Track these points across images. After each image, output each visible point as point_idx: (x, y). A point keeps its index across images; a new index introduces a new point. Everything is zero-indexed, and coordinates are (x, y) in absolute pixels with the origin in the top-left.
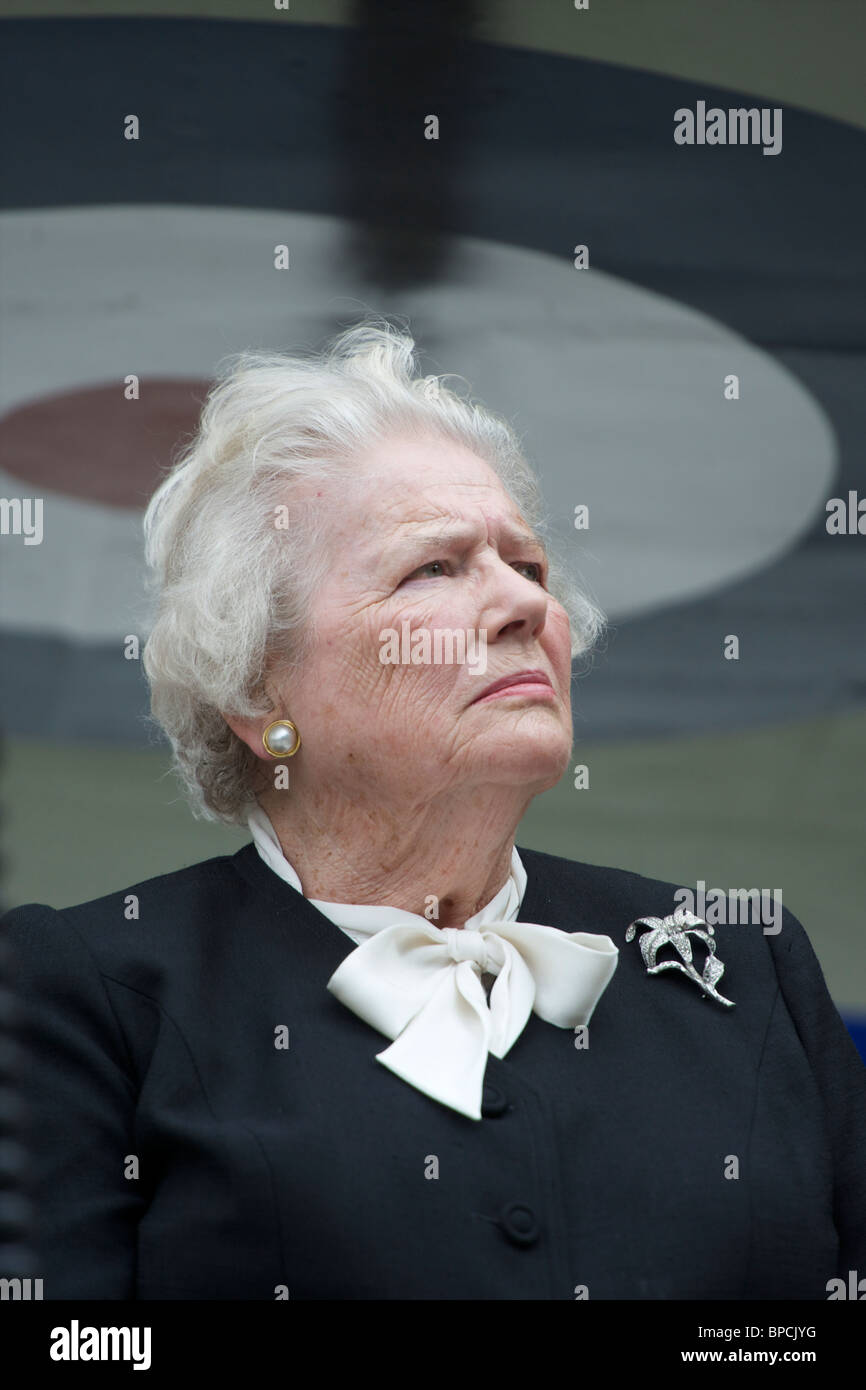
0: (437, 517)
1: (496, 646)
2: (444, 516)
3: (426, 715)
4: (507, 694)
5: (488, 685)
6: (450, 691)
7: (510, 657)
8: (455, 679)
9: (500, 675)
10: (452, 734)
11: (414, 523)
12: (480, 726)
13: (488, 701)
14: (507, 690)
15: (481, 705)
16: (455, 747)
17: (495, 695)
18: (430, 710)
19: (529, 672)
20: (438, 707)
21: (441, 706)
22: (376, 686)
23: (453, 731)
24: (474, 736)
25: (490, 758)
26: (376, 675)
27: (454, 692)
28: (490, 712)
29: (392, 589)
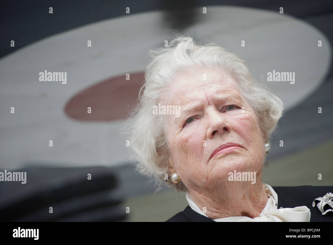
0: (190, 102)
1: (213, 139)
2: (192, 101)
3: (198, 166)
4: (218, 154)
5: (212, 152)
6: (202, 157)
7: (217, 142)
8: (203, 153)
9: (215, 148)
10: (206, 170)
11: (183, 105)
12: (213, 166)
13: (213, 158)
14: (217, 153)
15: (212, 159)
16: (208, 175)
17: (215, 155)
18: (199, 164)
19: (224, 145)
20: (200, 163)
21: (201, 162)
22: (185, 159)
23: (206, 169)
24: (212, 170)
25: (216, 176)
26: (184, 156)
27: (204, 157)
28: (215, 161)
29: (181, 129)
